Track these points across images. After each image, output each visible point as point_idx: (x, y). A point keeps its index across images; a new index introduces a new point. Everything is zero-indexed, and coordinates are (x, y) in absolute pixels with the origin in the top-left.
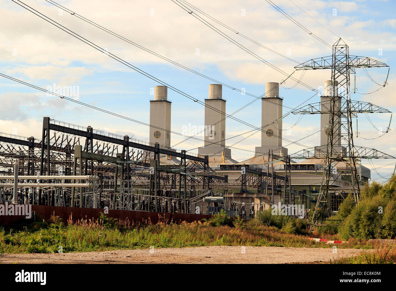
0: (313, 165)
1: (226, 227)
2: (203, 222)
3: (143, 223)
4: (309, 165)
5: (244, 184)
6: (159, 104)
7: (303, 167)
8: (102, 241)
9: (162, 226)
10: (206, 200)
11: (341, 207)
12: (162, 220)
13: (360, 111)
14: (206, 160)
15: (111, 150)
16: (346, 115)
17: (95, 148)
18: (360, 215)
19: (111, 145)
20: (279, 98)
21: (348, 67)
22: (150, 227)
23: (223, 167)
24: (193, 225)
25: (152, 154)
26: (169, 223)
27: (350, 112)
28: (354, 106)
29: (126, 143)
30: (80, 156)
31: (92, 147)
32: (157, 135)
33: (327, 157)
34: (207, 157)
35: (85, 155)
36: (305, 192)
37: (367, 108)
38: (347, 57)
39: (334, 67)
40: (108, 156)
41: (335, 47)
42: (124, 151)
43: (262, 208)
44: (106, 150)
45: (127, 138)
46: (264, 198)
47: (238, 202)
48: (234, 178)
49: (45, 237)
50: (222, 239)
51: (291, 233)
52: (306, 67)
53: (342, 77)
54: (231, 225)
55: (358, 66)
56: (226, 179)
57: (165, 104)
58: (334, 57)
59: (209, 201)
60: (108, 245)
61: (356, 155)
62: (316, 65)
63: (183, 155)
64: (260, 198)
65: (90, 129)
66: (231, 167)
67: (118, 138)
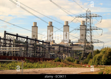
0: (78, 45)
1: (59, 62)
2: (52, 60)
3: (37, 61)
4: (77, 45)
5: (59, 50)
6: (34, 27)
7: (75, 45)
8: (28, 66)
9: (42, 62)
10: (50, 54)
11: (88, 56)
12: (41, 60)
13: (94, 29)
14: (49, 43)
15: (23, 40)
16: (90, 30)
17: (19, 40)
18: (95, 59)
19: (23, 39)
20: (68, 26)
21: (90, 17)
22: (39, 62)
23: (53, 45)
24: (50, 61)
25: (34, 41)
26: (43, 61)
27: (91, 29)
28: (92, 28)
29: (27, 38)
30: (15, 42)
31: (18, 39)
32: (34, 36)
33: (85, 42)
34: (49, 42)
35: (16, 42)
36: (76, 52)
37: (96, 28)
38: (90, 14)
39: (86, 17)
40: (22, 42)
41: (87, 11)
42: (27, 40)
43: (65, 57)
44: (22, 40)
45: (27, 37)
46: (66, 54)
47: (59, 55)
48: (56, 48)
49: (12, 65)
50: (60, 65)
51: (76, 63)
52: (79, 17)
53: (89, 20)
54: (60, 61)
55: (93, 17)
56: (54, 48)
57: (36, 27)
58: (87, 14)
59: (50, 55)
60: (29, 67)
61: (93, 42)
62: (82, 16)
63: (43, 42)
64: (65, 54)
65: (17, 34)
66: (55, 45)
67: (25, 37)
